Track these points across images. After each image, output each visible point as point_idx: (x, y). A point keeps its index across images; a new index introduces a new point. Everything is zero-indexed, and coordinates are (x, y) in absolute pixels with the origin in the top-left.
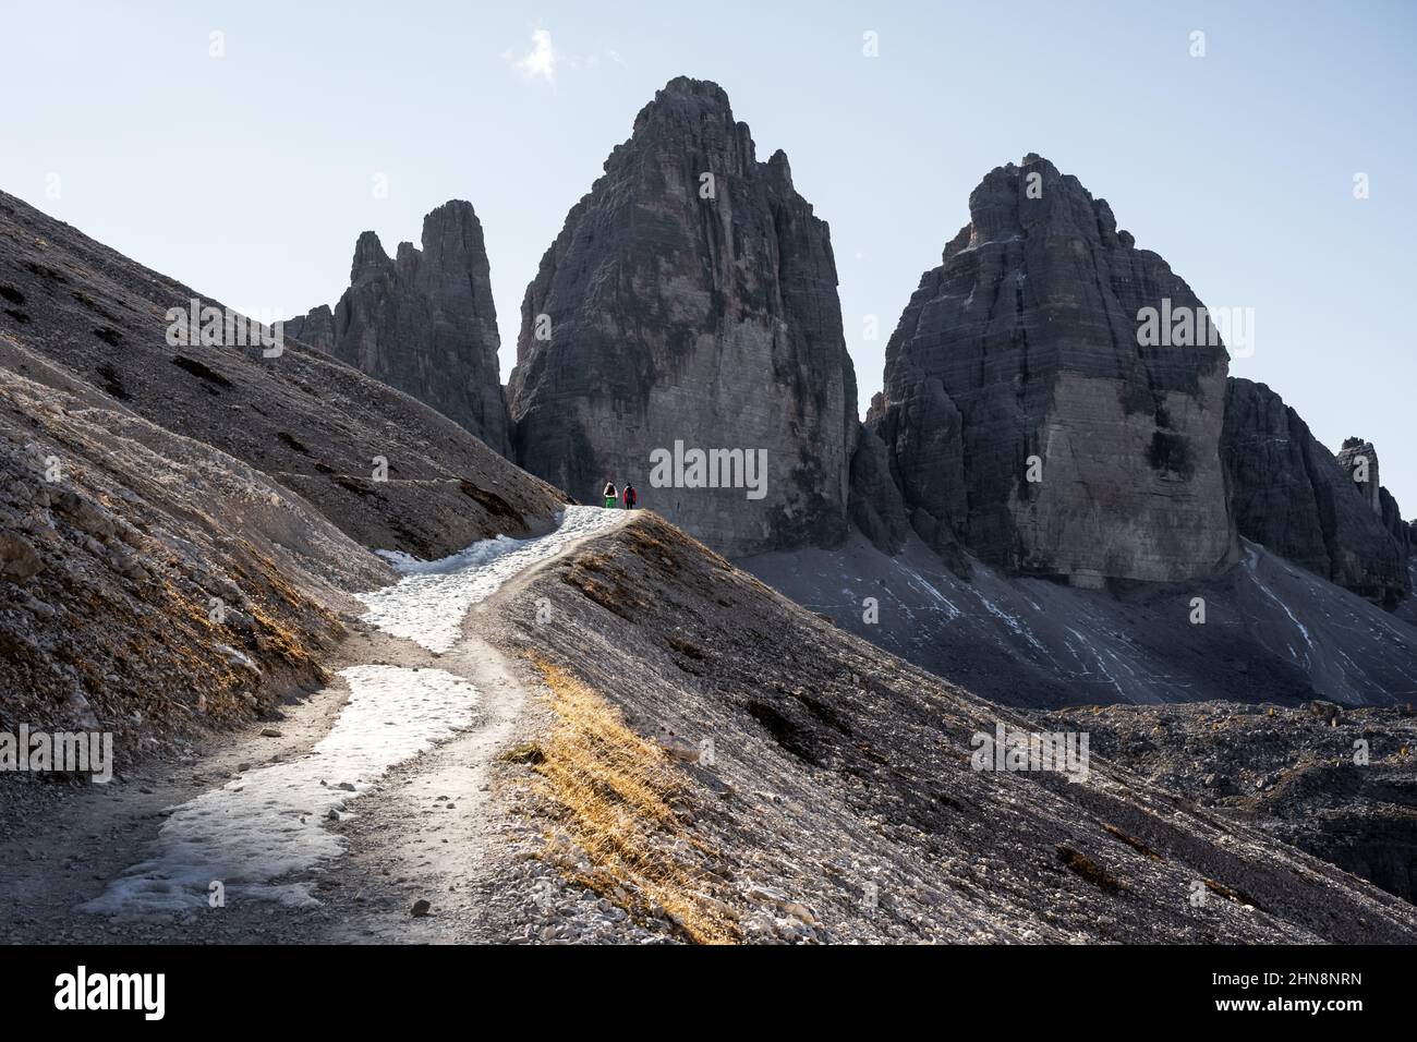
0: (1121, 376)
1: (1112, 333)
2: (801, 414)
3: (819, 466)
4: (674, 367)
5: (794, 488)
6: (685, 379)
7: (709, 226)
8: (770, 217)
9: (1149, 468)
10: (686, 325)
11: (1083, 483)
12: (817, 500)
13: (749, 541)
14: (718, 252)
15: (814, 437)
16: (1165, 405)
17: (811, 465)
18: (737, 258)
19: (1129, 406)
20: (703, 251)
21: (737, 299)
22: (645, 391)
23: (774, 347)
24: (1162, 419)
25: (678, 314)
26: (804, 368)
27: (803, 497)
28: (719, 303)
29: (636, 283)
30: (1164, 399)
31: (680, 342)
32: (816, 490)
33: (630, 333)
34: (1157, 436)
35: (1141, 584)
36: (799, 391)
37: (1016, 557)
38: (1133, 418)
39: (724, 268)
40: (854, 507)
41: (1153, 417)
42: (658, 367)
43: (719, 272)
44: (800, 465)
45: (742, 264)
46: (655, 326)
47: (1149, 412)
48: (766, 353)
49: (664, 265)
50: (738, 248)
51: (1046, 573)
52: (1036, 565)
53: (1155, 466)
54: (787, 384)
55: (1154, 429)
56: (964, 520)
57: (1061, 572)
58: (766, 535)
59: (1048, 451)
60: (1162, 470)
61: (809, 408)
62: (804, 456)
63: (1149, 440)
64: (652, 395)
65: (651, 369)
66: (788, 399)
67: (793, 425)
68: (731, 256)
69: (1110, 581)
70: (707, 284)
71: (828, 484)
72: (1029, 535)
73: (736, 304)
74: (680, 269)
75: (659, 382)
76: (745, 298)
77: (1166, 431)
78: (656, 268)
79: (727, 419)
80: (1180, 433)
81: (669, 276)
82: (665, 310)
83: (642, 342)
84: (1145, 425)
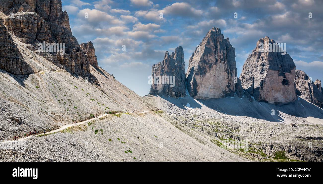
0: (278, 70)
1: (277, 63)
2: (228, 77)
3: (231, 84)
4: (209, 70)
5: (227, 88)
6: (211, 72)
7: (216, 49)
8: (225, 47)
9: (282, 85)
10: (212, 64)
11: (271, 87)
12: (230, 89)
13: (219, 96)
14: (217, 53)
15: (230, 80)
16: (285, 75)
17: (229, 84)
18: (220, 54)
19: (279, 75)
20: (215, 52)
21: (220, 60)
22: (205, 73)
23: (225, 67)
24: (285, 77)
25: (211, 62)
26: (229, 70)
27: (228, 89)
28: (217, 60)
29: (205, 58)
30: (285, 74)
31: (211, 66)
32: (230, 88)
33: (203, 65)
34: (284, 80)
35: (280, 103)
36: (228, 73)
37: (260, 99)
38: (280, 77)
39: (218, 55)
40: (236, 91)
41: (283, 77)
42: (207, 70)
43: (217, 56)
44: (228, 84)
45: (221, 54)
46: (207, 64)
47: (282, 76)
48: (223, 68)
49: (209, 55)
50: (220, 52)
51: (265, 101)
52: (263, 100)
53: (283, 84)
54: (226, 72)
55: (283, 78)
56: (252, 93)
57: (267, 101)
58: (222, 95)
59: (266, 82)
60: (284, 85)
61: (230, 76)
62: (229, 83)
63: (282, 80)
64: (206, 74)
65: (206, 70)
66: (226, 74)
67: (227, 78)
68: (219, 53)
69: (275, 102)
70: (215, 57)
71: (232, 87)
72: (262, 95)
73: (219, 60)
74: (211, 55)
75: (207, 72)
76: (221, 59)
77: (285, 79)
78: (208, 56)
79: (217, 78)
80: (288, 79)
81: (210, 57)
82: (209, 61)
83: (205, 66)
84: (282, 78)
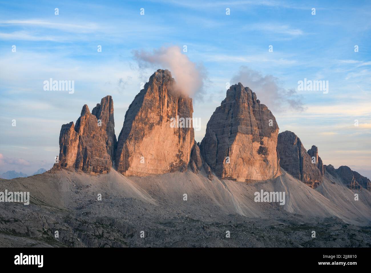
0: (252, 134)
1: (251, 124)
2: (179, 142)
4: (149, 133)
5: (176, 158)
6: (152, 135)
7: (161, 102)
8: (177, 99)
9: (257, 154)
10: (153, 123)
11: (242, 158)
12: (181, 161)
13: (164, 170)
14: (163, 107)
15: (182, 147)
16: (263, 140)
17: (181, 153)
18: (167, 108)
19: (254, 140)
20: (159, 107)
21: (167, 117)
22: (142, 138)
24: (262, 143)
25: (151, 121)
26: (181, 132)
27: (178, 160)
28: (161, 118)
31: (151, 127)
32: (181, 159)
33: (140, 125)
34: (261, 147)
35: (255, 181)
36: (179, 137)
37: (224, 175)
38: (254, 143)
39: (164, 111)
40: (190, 163)
41: (260, 143)
42: (146, 133)
43: (163, 111)
44: (178, 153)
45: (168, 109)
46: (146, 124)
47: (258, 142)
49: (149, 111)
50: (168, 106)
51: (231, 178)
52: (229, 177)
53: (259, 154)
54: (177, 135)
55: (260, 145)
56: (215, 165)
57: (235, 178)
58: (168, 169)
59: (234, 151)
60: (261, 155)
61: (181, 140)
62: (179, 151)
63: (258, 148)
64: (144, 139)
65: (144, 133)
66: (177, 138)
67: (177, 144)
68: (166, 108)
69: (247, 180)
70: (159, 114)
71: (184, 157)
72: (227, 170)
74: (153, 111)
75: (145, 136)
77: (263, 146)
78: (147, 111)
79: (162, 143)
80: (266, 146)
81: (150, 113)
82: (149, 120)
83: (142, 127)
84: (257, 144)
